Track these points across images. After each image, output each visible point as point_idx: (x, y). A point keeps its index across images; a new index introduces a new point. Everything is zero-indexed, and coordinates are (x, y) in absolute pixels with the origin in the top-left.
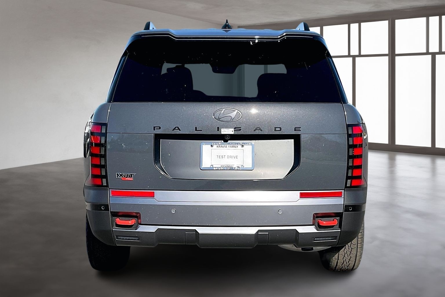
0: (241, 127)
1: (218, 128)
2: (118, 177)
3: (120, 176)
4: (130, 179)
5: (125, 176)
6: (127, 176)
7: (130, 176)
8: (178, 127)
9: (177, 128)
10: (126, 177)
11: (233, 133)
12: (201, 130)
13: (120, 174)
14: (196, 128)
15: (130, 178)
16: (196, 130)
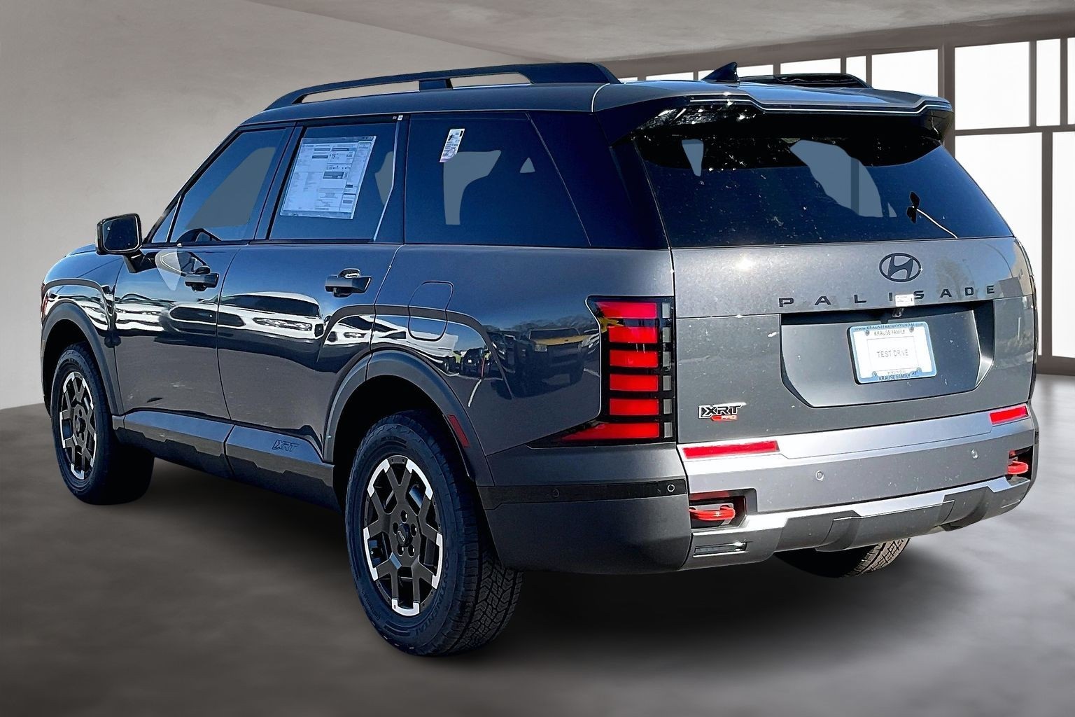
0: (922, 292)
1: (891, 294)
2: (704, 415)
3: (708, 414)
4: (731, 417)
5: (719, 413)
6: (725, 411)
7: (730, 411)
8: (825, 298)
9: (823, 300)
10: (723, 414)
11: (912, 304)
12: (865, 302)
13: (708, 408)
14: (856, 296)
15: (731, 414)
16: (857, 302)
